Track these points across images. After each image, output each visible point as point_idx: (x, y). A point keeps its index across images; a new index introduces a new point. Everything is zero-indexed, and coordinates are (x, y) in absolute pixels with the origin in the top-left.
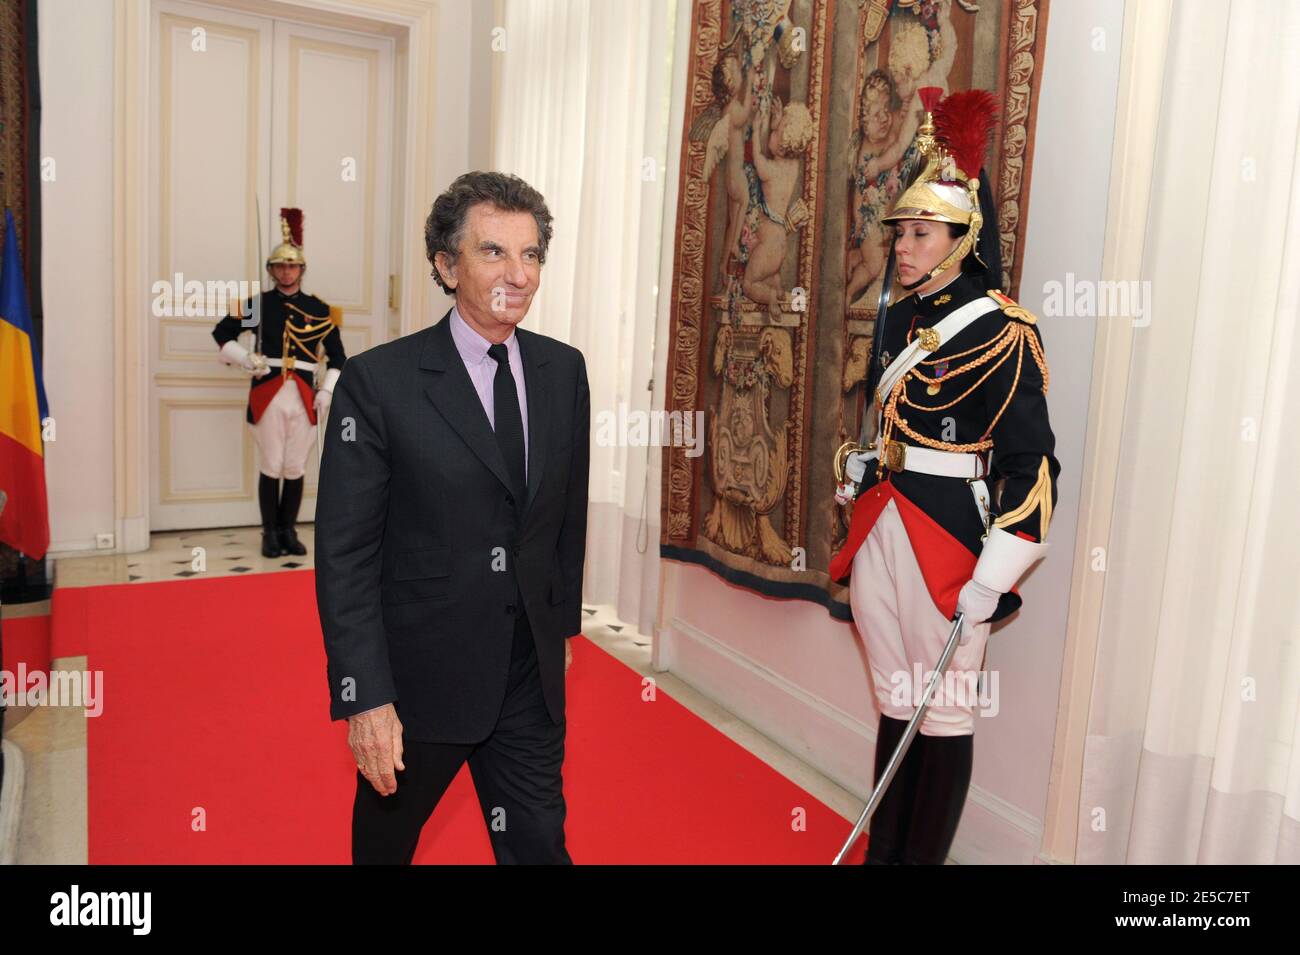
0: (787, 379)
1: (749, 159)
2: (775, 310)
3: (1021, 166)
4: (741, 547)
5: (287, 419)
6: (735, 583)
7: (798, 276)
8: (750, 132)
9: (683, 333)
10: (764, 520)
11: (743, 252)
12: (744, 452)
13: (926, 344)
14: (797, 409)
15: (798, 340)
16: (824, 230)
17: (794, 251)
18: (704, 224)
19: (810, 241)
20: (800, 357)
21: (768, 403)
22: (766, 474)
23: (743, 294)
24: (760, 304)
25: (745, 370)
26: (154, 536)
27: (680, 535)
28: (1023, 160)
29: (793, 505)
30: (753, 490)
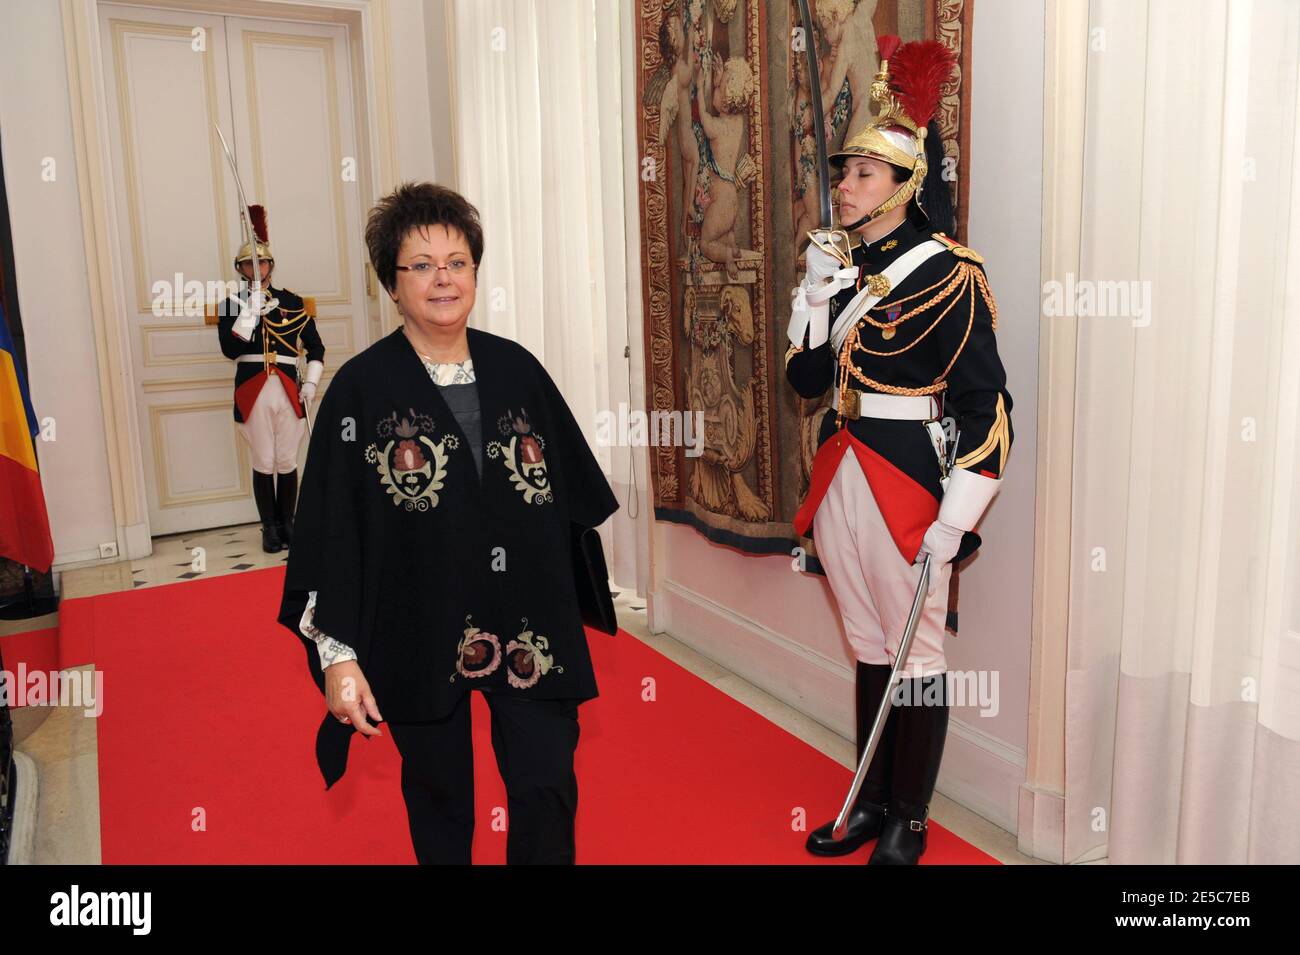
0: (748, 335)
1: (696, 119)
2: (732, 268)
3: (958, 104)
4: (719, 506)
5: (274, 415)
6: (717, 542)
7: (751, 233)
8: (695, 91)
9: (655, 298)
10: (738, 477)
11: (698, 212)
12: (714, 412)
13: (877, 290)
14: (761, 366)
15: (756, 296)
16: (773, 183)
17: (745, 209)
18: (664, 187)
19: (760, 196)
20: (760, 313)
21: (732, 361)
22: (736, 433)
23: (701, 254)
24: (717, 263)
25: (709, 330)
26: (156, 541)
27: (670, 497)
28: (960, 98)
29: (764, 461)
30: (726, 449)
